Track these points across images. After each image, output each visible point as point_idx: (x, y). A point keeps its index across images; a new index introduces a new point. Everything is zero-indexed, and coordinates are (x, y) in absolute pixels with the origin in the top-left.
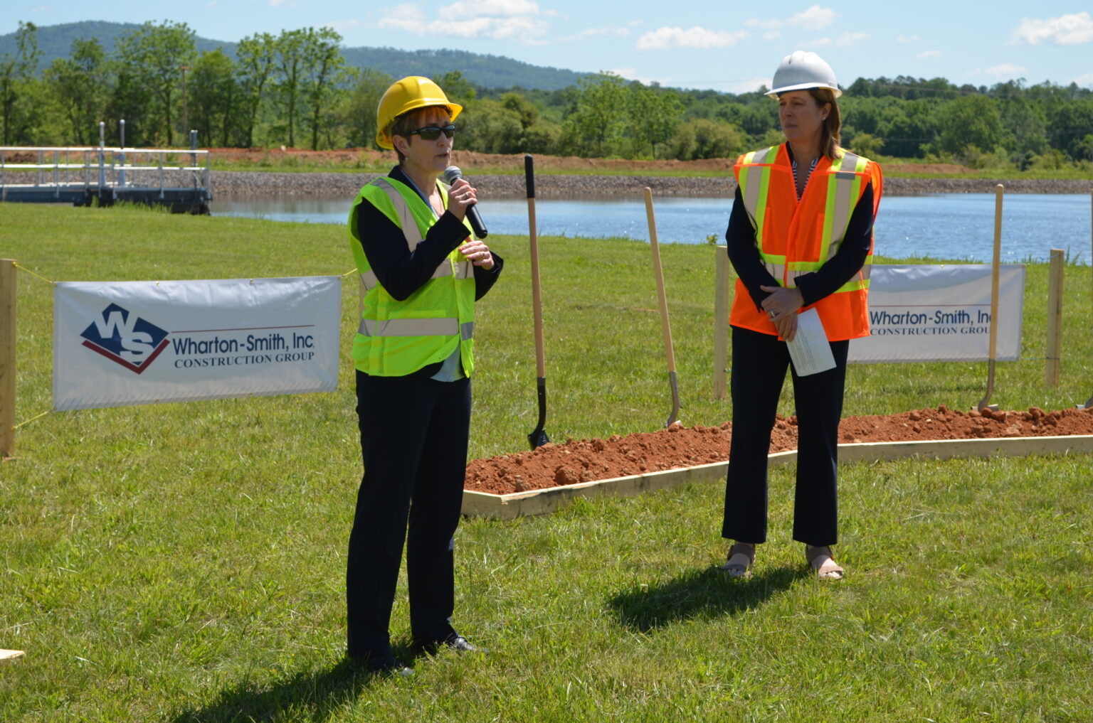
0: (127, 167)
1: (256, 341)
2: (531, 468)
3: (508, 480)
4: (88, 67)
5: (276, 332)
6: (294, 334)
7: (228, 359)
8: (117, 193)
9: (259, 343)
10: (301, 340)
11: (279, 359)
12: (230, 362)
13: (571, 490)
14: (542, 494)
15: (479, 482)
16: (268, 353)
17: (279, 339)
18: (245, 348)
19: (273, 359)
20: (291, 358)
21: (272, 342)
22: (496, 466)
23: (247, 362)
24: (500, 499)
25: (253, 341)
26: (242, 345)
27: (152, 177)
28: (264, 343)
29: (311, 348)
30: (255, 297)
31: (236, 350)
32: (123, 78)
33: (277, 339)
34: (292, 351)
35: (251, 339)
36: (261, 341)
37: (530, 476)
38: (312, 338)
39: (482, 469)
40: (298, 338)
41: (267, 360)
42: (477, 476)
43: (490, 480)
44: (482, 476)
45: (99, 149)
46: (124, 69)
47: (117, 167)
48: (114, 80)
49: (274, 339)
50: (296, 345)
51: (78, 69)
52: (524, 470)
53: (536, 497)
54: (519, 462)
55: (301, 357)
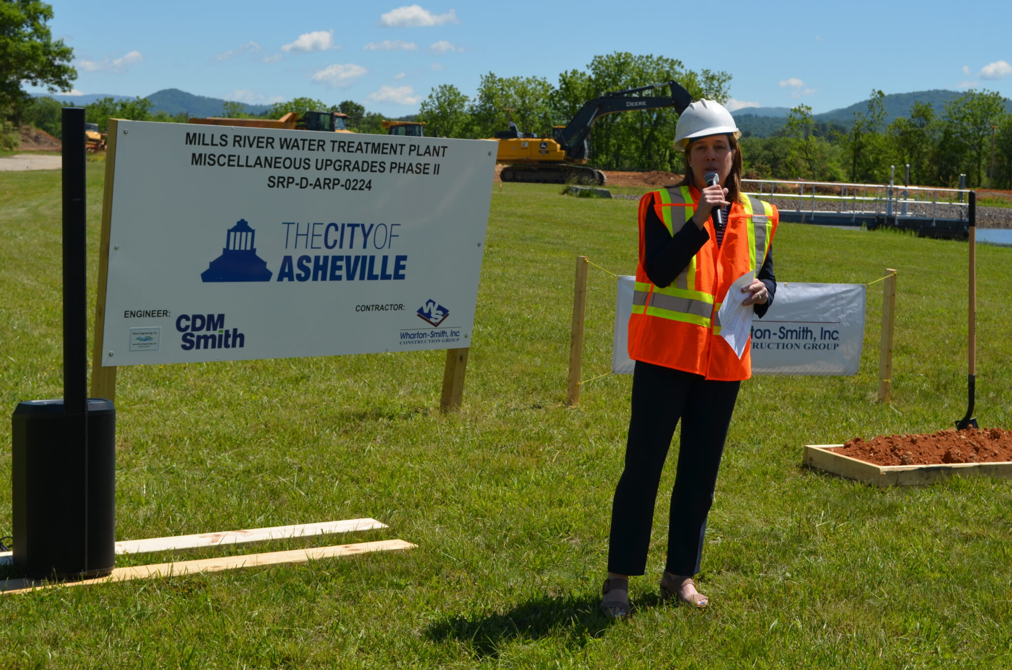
0: (910, 201)
1: (787, 331)
2: (925, 447)
3: (896, 455)
4: (920, 125)
5: (805, 325)
6: (822, 328)
7: (762, 344)
8: (898, 220)
9: (789, 333)
10: (827, 334)
11: (807, 347)
12: (763, 347)
13: (950, 468)
14: (921, 469)
15: (872, 455)
16: (798, 341)
17: (807, 331)
18: (777, 337)
19: (802, 346)
20: (818, 347)
21: (802, 333)
22: (891, 443)
23: (778, 348)
24: (878, 469)
25: (785, 332)
26: (775, 334)
27: (941, 210)
28: (794, 333)
29: (837, 340)
30: (788, 296)
31: (769, 338)
32: (947, 134)
33: (806, 331)
34: (819, 341)
35: (782, 330)
36: (792, 332)
37: (921, 454)
38: (837, 332)
39: (879, 444)
40: (826, 332)
41: (796, 347)
42: (872, 449)
43: (882, 453)
44: (876, 450)
45: (889, 186)
46: (948, 126)
47: (901, 200)
48: (939, 135)
49: (804, 331)
50: (823, 337)
51: (914, 126)
52: (916, 448)
53: (915, 471)
54: (913, 442)
55: (826, 347)
